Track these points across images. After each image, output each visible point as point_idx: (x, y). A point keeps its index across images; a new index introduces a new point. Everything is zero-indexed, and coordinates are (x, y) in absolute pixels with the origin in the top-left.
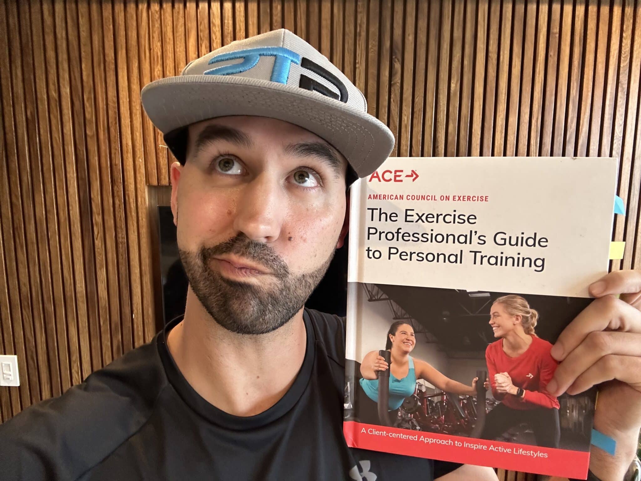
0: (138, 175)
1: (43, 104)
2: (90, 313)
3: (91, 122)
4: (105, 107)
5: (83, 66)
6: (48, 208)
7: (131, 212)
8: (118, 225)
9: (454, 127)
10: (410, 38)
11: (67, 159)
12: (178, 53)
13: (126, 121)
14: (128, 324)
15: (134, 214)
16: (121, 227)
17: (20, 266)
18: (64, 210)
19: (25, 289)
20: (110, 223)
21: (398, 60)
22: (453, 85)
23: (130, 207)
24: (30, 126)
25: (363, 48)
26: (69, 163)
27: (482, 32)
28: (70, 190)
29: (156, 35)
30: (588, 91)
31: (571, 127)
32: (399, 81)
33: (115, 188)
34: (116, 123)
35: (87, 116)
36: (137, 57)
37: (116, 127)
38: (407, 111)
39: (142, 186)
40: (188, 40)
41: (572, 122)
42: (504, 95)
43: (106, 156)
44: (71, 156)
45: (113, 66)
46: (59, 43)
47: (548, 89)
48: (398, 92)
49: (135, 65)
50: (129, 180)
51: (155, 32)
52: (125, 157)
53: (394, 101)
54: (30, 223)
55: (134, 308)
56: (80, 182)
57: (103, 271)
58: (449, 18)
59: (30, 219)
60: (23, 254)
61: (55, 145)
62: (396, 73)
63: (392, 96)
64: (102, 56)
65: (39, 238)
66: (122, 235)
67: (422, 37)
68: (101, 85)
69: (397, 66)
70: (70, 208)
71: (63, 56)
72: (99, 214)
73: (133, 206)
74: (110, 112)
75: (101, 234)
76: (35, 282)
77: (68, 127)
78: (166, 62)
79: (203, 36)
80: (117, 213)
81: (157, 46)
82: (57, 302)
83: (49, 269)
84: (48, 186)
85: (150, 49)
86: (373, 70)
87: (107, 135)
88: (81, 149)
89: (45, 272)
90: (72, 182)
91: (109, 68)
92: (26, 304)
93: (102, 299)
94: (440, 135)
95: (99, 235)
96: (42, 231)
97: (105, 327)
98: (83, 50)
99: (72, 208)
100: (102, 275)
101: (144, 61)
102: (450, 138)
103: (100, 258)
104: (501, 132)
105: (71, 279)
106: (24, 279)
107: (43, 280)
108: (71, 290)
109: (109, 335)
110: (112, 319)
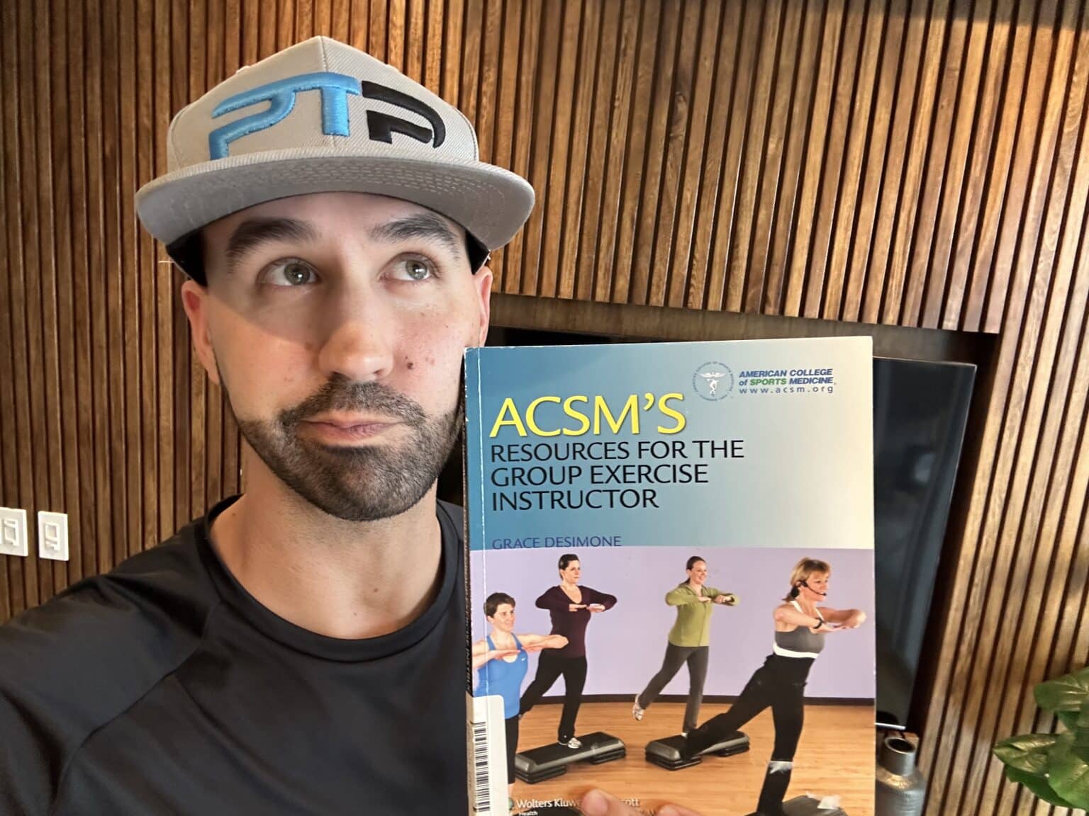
6: (126, 297)
9: (768, 217)
10: (707, 64)
14: (231, 484)
17: (81, 379)
19: (86, 416)
21: (684, 98)
22: (772, 146)
25: (630, 75)
27: (828, 62)
30: (1002, 170)
32: (684, 133)
38: (692, 183)
41: (969, 222)
42: (856, 169)
47: (933, 163)
48: (680, 151)
53: (671, 165)
54: (98, 316)
57: (201, 399)
58: (774, 34)
59: (99, 310)
60: (87, 363)
62: (679, 120)
63: (670, 157)
64: (221, 67)
67: (727, 64)
69: (682, 108)
70: (159, 298)
71: (163, 63)
79: (376, 42)
82: (131, 439)
83: (122, 389)
84: (128, 262)
86: (641, 113)
89: (117, 392)
92: (85, 437)
94: (743, 227)
96: (115, 330)
97: (198, 485)
98: (193, 55)
99: (162, 297)
100: (199, 405)
102: (759, 233)
103: (198, 379)
104: (846, 229)
105: (152, 407)
106: (85, 400)
107: (113, 405)
108: (152, 423)
109: (203, 498)
110: (210, 473)
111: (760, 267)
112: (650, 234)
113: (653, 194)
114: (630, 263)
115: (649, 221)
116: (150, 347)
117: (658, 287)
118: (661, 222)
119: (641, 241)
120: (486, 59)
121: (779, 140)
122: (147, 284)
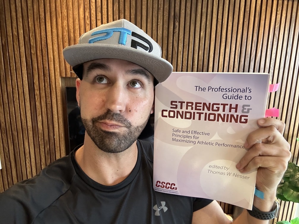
0: (56, 72)
1: (10, 38)
2: (34, 135)
3: (33, 47)
4: (40, 40)
5: (29, 20)
6: (13, 88)
7: (53, 89)
8: (47, 95)
9: (202, 53)
10: (183, 11)
11: (22, 64)
13: (50, 47)
14: (52, 141)
15: (54, 90)
16: (48, 96)
18: (21, 89)
20: (43, 94)
21: (177, 21)
22: (202, 34)
23: (52, 87)
24: (4, 48)
25: (161, 15)
26: (23, 66)
27: (215, 10)
28: (24, 79)
29: (64, 6)
30: (261, 38)
31: (253, 54)
32: (178, 31)
33: (45, 78)
34: (45, 48)
35: (32, 44)
36: (55, 16)
37: (45, 49)
38: (181, 45)
39: (58, 77)
40: (80, 9)
41: (253, 52)
42: (224, 39)
43: (41, 63)
44: (24, 63)
45: (44, 21)
46: (17, 8)
47: (244, 36)
48: (177, 36)
49: (54, 20)
50: (52, 75)
51: (64, 5)
52: (50, 63)
53: (175, 40)
54: (5, 94)
55: (55, 134)
56: (29, 75)
58: (200, 2)
59: (5, 92)
60: (2, 109)
61: (16, 58)
62: (176, 27)
63: (174, 38)
64: (38, 16)
65: (9, 101)
66: (49, 100)
67: (188, 11)
68: (38, 29)
69: (177, 24)
70: (24, 87)
71: (19, 15)
72: (38, 90)
73: (54, 86)
74: (43, 42)
75: (39, 99)
76: (8, 121)
77: (22, 49)
78: (69, 19)
79: (87, 7)
80: (46, 90)
81: (65, 11)
82: (19, 131)
83: (14, 115)
84: (13, 76)
85: (61, 13)
86: (166, 26)
87: (41, 53)
88: (28, 59)
89: (13, 117)
90: (25, 75)
91: (42, 21)
92: (4, 131)
93: (40, 130)
94: (196, 56)
95: (38, 100)
97: (41, 142)
98: (29, 12)
99: (25, 87)
100: (39, 118)
101: (58, 18)
102: (200, 58)
103: (39, 111)
105: (24, 120)
106: (2, 120)
107: (12, 120)
108: (25, 125)
109: (43, 146)
110: (45, 138)
113: (171, 48)
116: (22, 102)
120: (120, 11)
121: (204, 32)
122: (20, 83)
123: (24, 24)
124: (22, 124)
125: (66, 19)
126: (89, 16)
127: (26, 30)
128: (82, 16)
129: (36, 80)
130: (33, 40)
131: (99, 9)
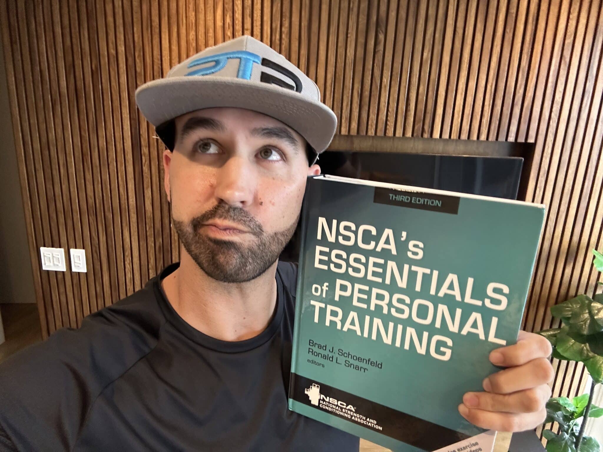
1: (104, 59)
2: (139, 221)
3: (140, 73)
4: (151, 63)
5: (135, 29)
6: (108, 141)
9: (423, 90)
10: (393, 14)
11: (122, 103)
12: (208, 21)
14: (167, 231)
17: (87, 183)
18: (120, 143)
19: (91, 201)
20: (154, 154)
21: (382, 31)
22: (425, 54)
24: (95, 76)
25: (354, 21)
26: (124, 106)
27: (452, 10)
28: (125, 127)
29: (191, 5)
30: (536, 63)
31: (519, 93)
32: (382, 49)
35: (138, 70)
36: (176, 24)
38: (387, 74)
40: (216, 11)
42: (466, 64)
44: (125, 101)
45: (157, 30)
46: (116, 10)
48: (381, 58)
49: (175, 30)
51: (190, 3)
53: (377, 65)
54: (94, 151)
56: (132, 122)
57: (149, 190)
59: (94, 148)
60: (90, 175)
61: (113, 91)
62: (380, 43)
63: (376, 61)
64: (149, 22)
65: (102, 164)
67: (403, 13)
68: (149, 46)
69: (381, 37)
70: (125, 141)
71: (120, 21)
72: (146, 147)
75: (148, 162)
76: (99, 196)
77: (123, 78)
78: (198, 28)
79: (228, 7)
80: (159, 146)
81: (192, 15)
82: (115, 212)
84: (108, 123)
85: (186, 17)
86: (361, 40)
88: (132, 95)
89: (106, 188)
90: (126, 121)
91: (155, 32)
92: (92, 212)
93: (148, 211)
94: (412, 94)
95: (146, 163)
96: (104, 157)
97: (150, 232)
100: (148, 194)
101: (181, 27)
102: (420, 97)
103: (147, 181)
104: (462, 94)
105: (125, 195)
106: (90, 193)
107: (105, 195)
108: (125, 203)
109: (153, 239)
110: (156, 225)
111: (420, 114)
112: (367, 100)
113: (368, 80)
114: (358, 115)
115: (367, 93)
116: (121, 166)
117: (372, 126)
118: (372, 93)
119: (363, 103)
120: (284, 14)
121: (429, 51)
122: (118, 134)
123: (126, 37)
124: (121, 201)
125: (194, 28)
126: (231, 24)
127: (130, 46)
128: (219, 23)
129: (144, 130)
130: (141, 62)
131: (248, 11)
